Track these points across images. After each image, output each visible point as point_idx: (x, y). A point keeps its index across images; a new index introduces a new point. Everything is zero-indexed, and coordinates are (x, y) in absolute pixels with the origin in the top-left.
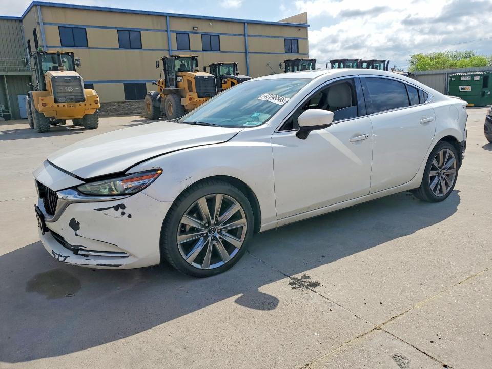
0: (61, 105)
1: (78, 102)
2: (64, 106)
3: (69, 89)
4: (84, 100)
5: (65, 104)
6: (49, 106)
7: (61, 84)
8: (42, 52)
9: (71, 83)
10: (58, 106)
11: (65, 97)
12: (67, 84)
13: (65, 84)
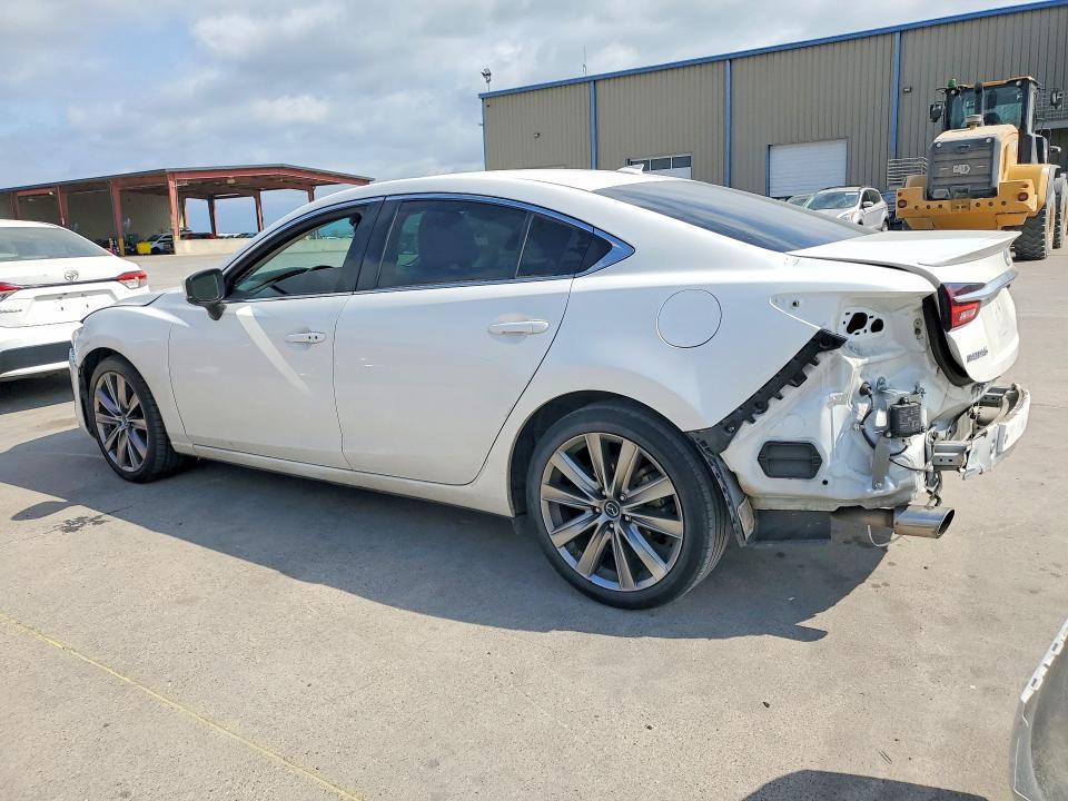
0: (934, 204)
1: (976, 197)
2: (940, 206)
3: (961, 169)
4: (994, 193)
5: (944, 203)
6: (910, 207)
7: (948, 158)
8: (954, 89)
9: (970, 156)
10: (928, 207)
11: (949, 186)
12: (962, 157)
13: (956, 157)
